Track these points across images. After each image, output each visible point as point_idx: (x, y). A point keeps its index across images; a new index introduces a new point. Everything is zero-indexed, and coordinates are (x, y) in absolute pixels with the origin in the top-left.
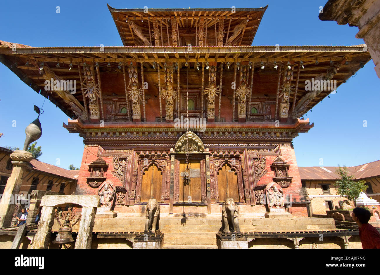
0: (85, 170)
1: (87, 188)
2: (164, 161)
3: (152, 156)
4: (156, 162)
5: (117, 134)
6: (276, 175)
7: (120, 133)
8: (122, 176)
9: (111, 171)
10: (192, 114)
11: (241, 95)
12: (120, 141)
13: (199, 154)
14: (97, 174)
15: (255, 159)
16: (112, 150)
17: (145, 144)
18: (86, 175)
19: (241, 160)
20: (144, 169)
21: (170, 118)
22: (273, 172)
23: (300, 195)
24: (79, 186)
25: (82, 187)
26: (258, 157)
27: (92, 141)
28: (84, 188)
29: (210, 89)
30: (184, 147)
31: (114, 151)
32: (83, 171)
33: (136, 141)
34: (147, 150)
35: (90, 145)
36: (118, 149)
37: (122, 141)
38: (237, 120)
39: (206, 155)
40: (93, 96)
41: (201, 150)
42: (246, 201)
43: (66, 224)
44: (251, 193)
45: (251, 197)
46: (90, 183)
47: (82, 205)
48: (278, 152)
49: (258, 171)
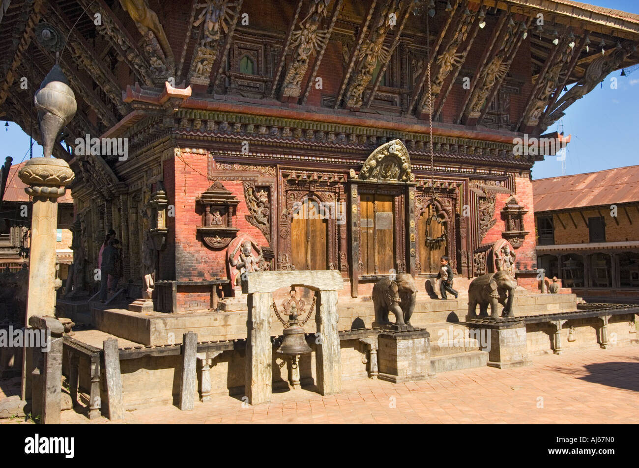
0: (188, 211)
1: (198, 251)
2: (332, 194)
3: (311, 182)
4: (316, 195)
6: (508, 228)
7: (257, 127)
8: (264, 224)
9: (244, 214)
10: (385, 94)
11: (490, 76)
13: (400, 185)
14: (217, 221)
15: (481, 198)
16: (232, 163)
17: (304, 156)
18: (192, 221)
19: (455, 199)
21: (357, 103)
22: (503, 223)
23: (532, 260)
24: (182, 245)
25: (188, 249)
26: (487, 196)
27: (191, 140)
28: (192, 250)
29: (447, 56)
30: (378, 169)
31: (236, 167)
32: (184, 213)
33: (287, 147)
34: (303, 170)
35: (187, 150)
36: (244, 164)
37: (258, 145)
38: (464, 121)
39: (410, 188)
40: (215, 30)
41: (404, 178)
42: (460, 271)
43: (293, 322)
44: (470, 257)
45: (470, 265)
46: (207, 239)
47: (321, 288)
48: (512, 188)
49: (483, 220)
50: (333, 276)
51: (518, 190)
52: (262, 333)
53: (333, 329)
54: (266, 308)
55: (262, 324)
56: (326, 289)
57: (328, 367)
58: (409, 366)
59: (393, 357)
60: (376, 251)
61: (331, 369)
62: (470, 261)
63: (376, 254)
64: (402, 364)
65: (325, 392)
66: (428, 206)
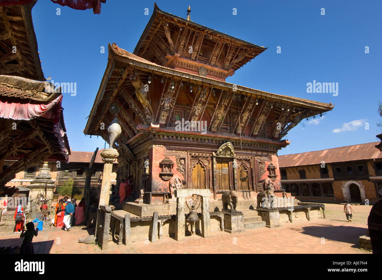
0: (157, 167)
1: (160, 181)
2: (207, 161)
3: (199, 157)
4: (201, 161)
5: (179, 138)
6: (270, 174)
7: (181, 138)
8: (183, 172)
9: (176, 168)
10: (224, 126)
11: (261, 120)
12: (180, 144)
13: (230, 158)
14: (166, 170)
15: (260, 163)
16: (172, 150)
17: (197, 147)
18: (158, 170)
19: (251, 163)
20: (193, 166)
21: (215, 129)
22: (268, 172)
23: (280, 186)
24: (154, 179)
25: (156, 181)
26: (262, 162)
27: (159, 142)
28: (157, 181)
29: (245, 114)
30: (223, 152)
31: (174, 151)
32: (156, 168)
33: (191, 145)
34: (197, 152)
35: (157, 145)
36: (176, 150)
37: (181, 144)
38: (252, 136)
39: (234, 159)
40: (168, 106)
41: (232, 155)
42: (253, 190)
43: (193, 208)
44: (257, 184)
45: (257, 187)
46: (163, 177)
47: (203, 196)
48: (271, 159)
49: (261, 171)
50: (207, 191)
51: (273, 160)
52: (182, 212)
53: (208, 211)
54: (183, 203)
55: (182, 209)
56: (205, 196)
57: (206, 226)
58: (236, 226)
59: (230, 223)
60: (223, 182)
62: (257, 186)
63: (223, 183)
64: (233, 226)
65: (205, 236)
66: (241, 166)
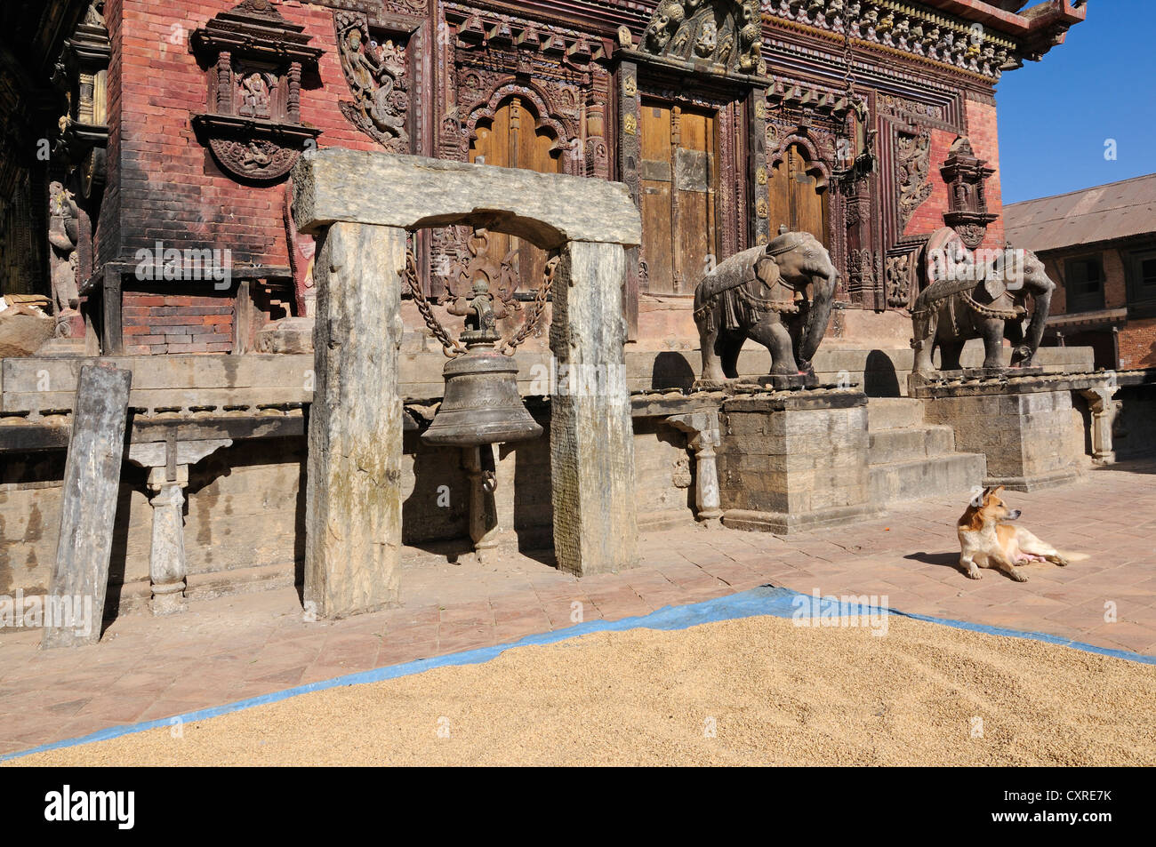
4: (533, 86)
6: (955, 202)
8: (395, 134)
9: (336, 98)
14: (254, 102)
15: (902, 134)
18: (175, 95)
20: (476, 116)
22: (946, 189)
26: (913, 131)
32: (150, 71)
41: (745, 63)
42: (857, 297)
43: (478, 334)
44: (879, 264)
45: (880, 282)
46: (220, 146)
48: (958, 121)
49: (907, 184)
50: (607, 197)
51: (972, 127)
54: (380, 277)
56: (587, 234)
57: (595, 484)
58: (817, 487)
59: (774, 461)
61: (604, 489)
62: (880, 273)
63: (678, 246)
64: (799, 480)
66: (788, 148)
